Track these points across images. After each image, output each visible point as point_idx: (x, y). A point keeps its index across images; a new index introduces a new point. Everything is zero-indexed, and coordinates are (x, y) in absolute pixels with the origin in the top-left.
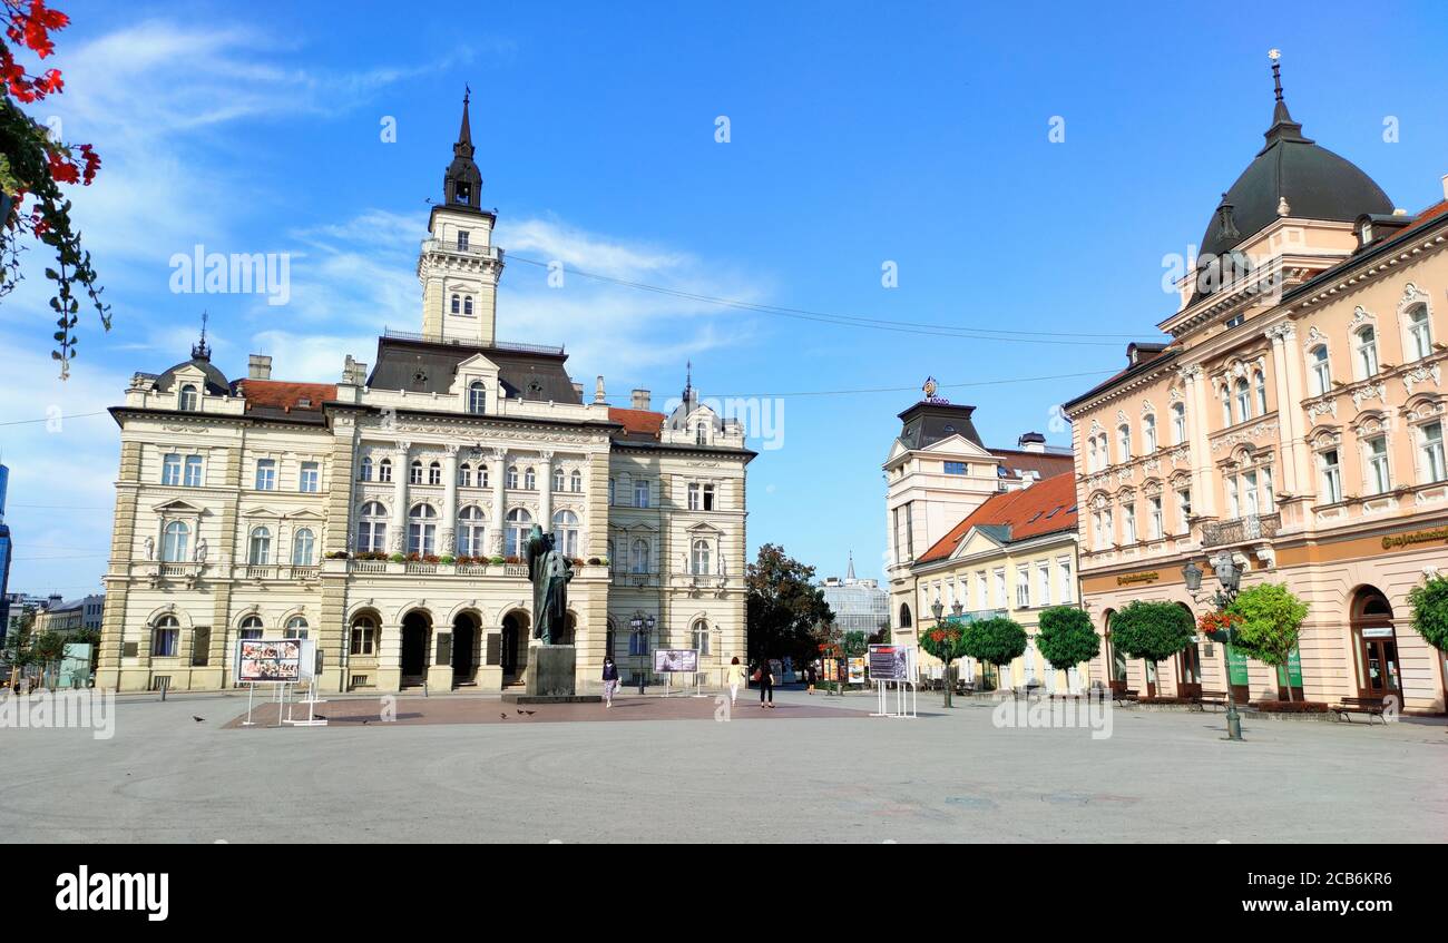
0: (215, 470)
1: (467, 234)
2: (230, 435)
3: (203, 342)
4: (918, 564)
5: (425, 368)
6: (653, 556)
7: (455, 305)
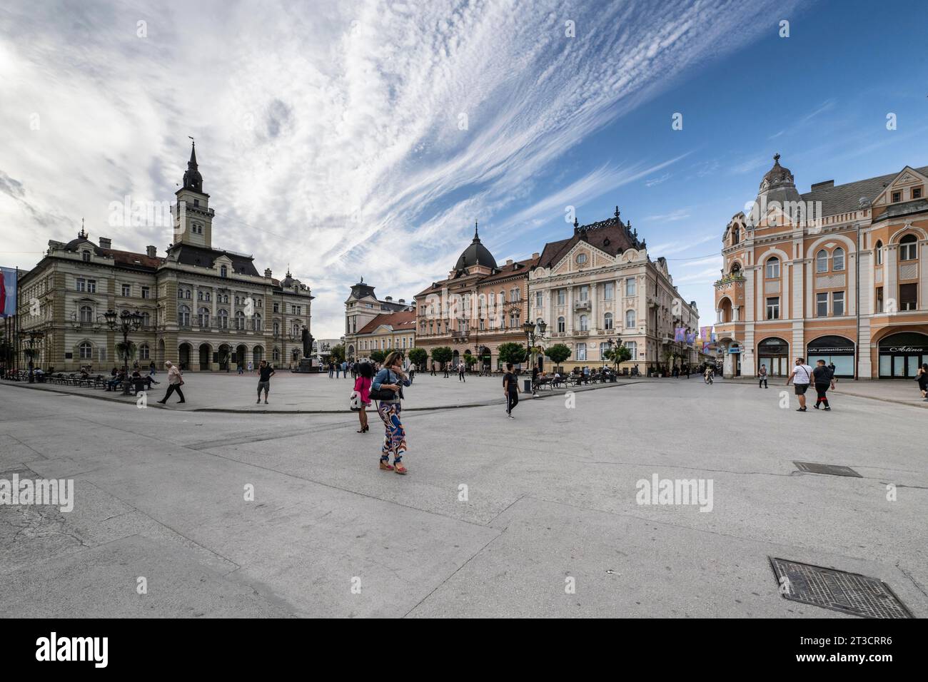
0: (101, 287)
1: (198, 201)
2: (107, 273)
3: (83, 230)
4: (358, 333)
5: (200, 257)
6: (280, 329)
7: (194, 229)
